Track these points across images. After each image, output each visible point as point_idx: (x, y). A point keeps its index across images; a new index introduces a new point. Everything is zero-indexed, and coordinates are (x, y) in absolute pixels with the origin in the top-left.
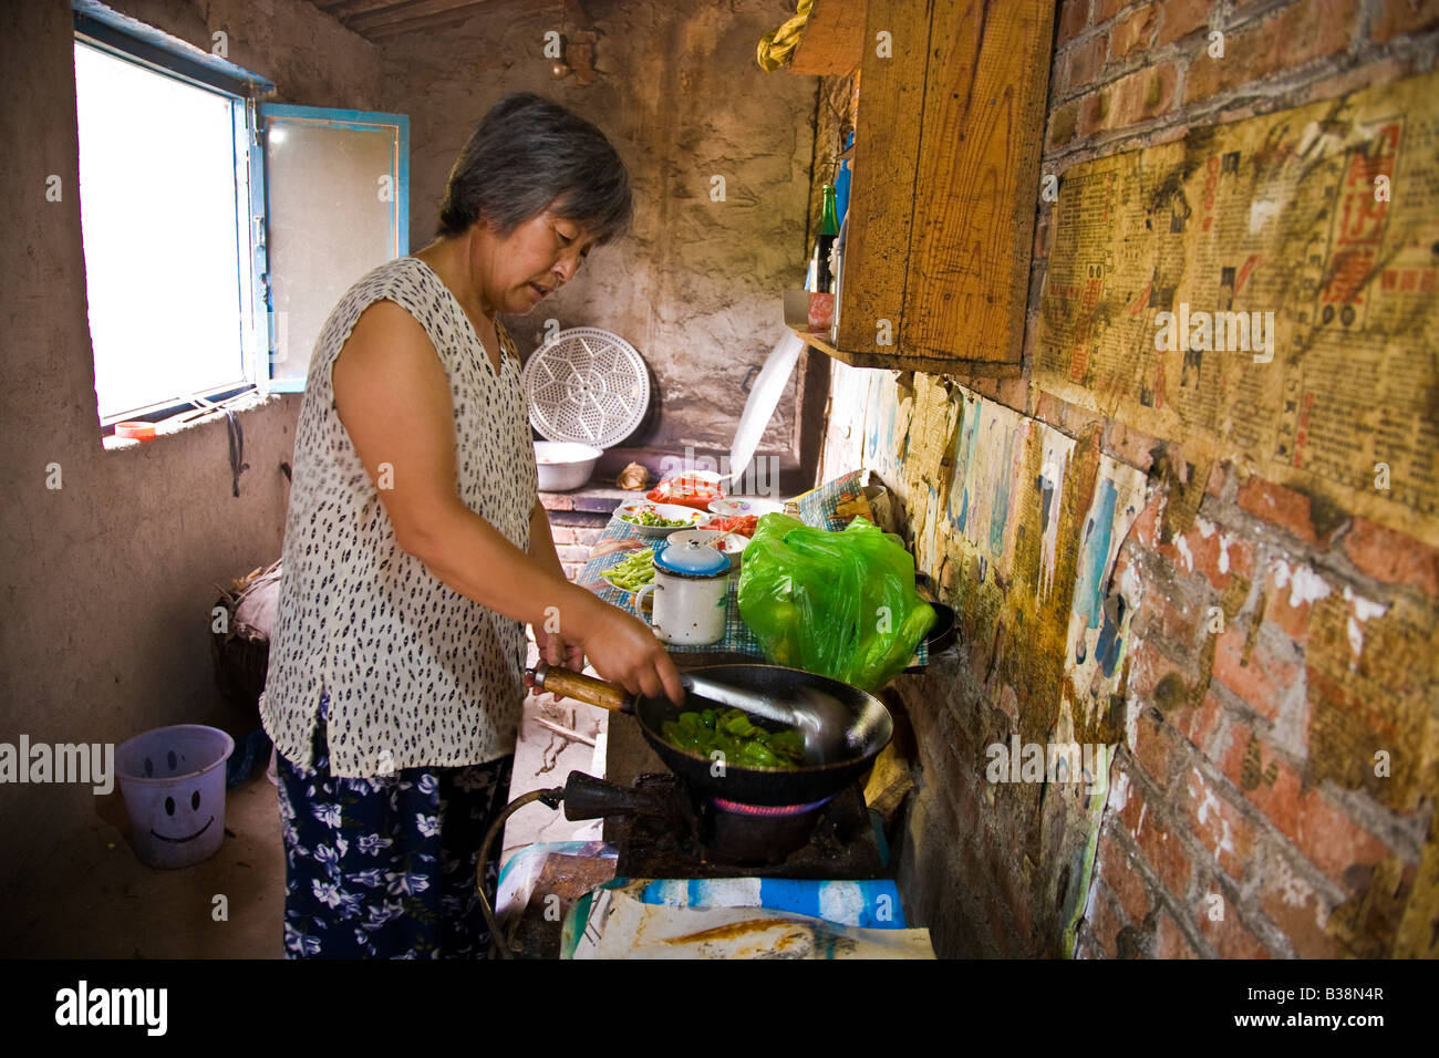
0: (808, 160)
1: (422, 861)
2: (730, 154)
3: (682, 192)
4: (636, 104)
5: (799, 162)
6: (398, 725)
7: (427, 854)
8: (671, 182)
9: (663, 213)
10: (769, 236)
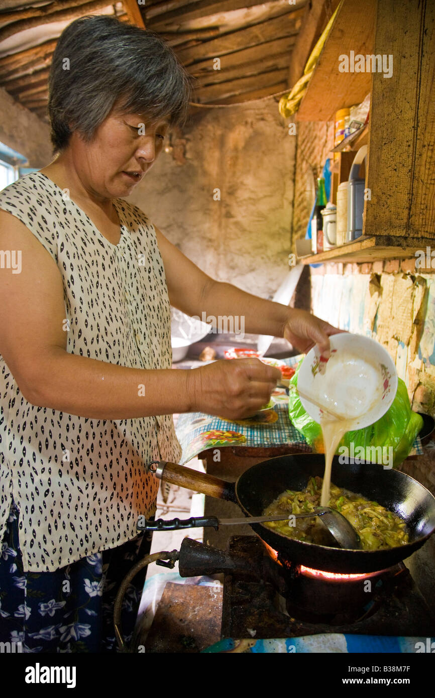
0: (291, 198)
1: (88, 614)
2: (253, 196)
3: (229, 215)
4: (205, 173)
5: (287, 199)
6: (73, 529)
7: (90, 609)
8: (224, 211)
9: (220, 225)
10: (273, 236)
